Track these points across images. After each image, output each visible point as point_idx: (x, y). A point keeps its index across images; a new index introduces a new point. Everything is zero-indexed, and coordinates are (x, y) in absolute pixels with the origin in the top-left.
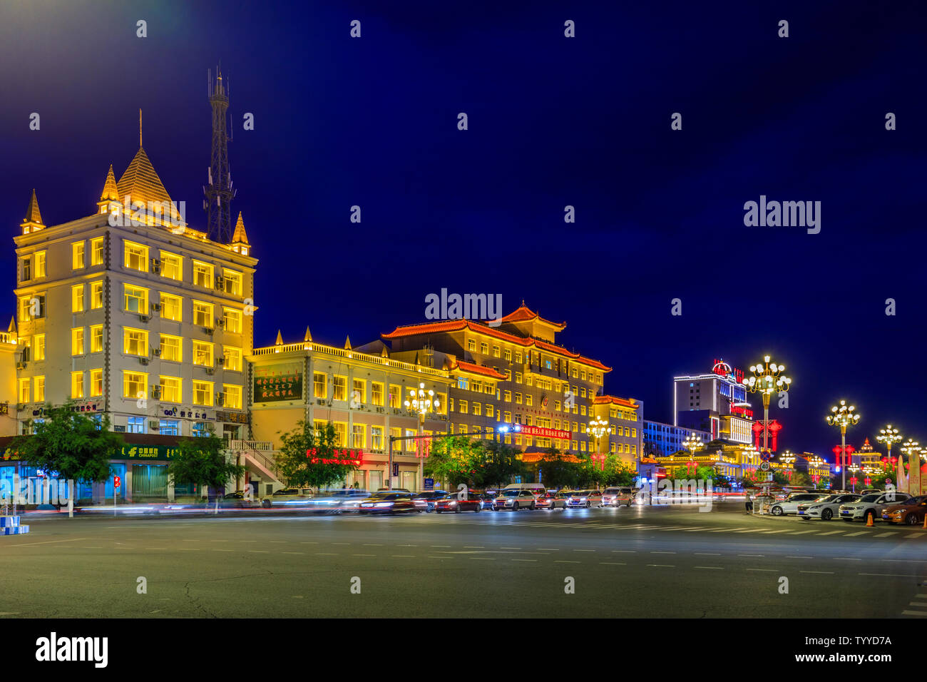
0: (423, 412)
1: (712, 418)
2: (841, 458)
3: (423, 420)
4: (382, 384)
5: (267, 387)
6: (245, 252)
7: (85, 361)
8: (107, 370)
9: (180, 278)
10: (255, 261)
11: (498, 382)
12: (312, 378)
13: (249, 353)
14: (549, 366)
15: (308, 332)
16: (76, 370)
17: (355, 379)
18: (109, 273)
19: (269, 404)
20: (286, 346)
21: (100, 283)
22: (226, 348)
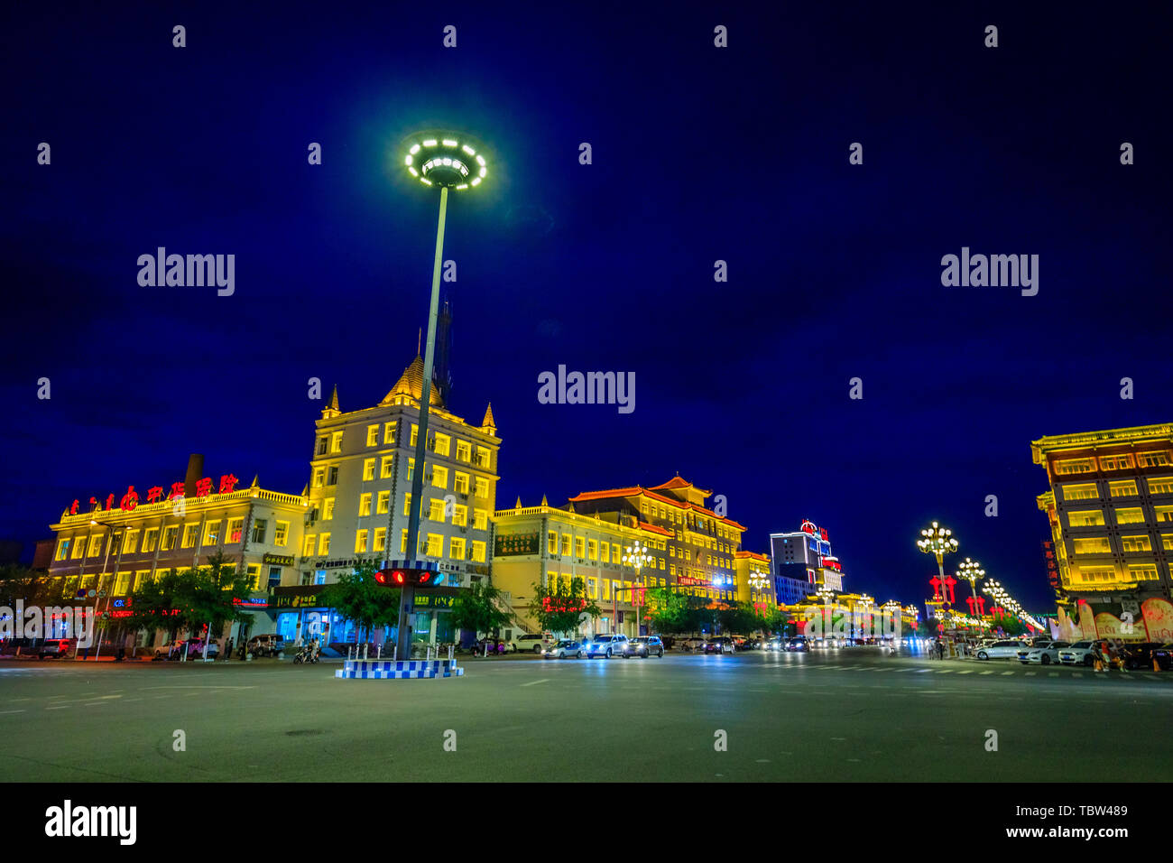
0: (639, 566)
1: (809, 570)
2: (974, 608)
3: (638, 573)
4: (595, 541)
5: (507, 543)
6: (492, 434)
7: (371, 522)
8: (390, 529)
9: (447, 454)
10: (499, 441)
11: (668, 540)
12: (547, 536)
13: (492, 515)
14: (701, 527)
15: (545, 498)
16: (361, 528)
17: (577, 537)
18: (399, 450)
19: (509, 558)
20: (524, 509)
21: (391, 457)
22: (476, 510)
